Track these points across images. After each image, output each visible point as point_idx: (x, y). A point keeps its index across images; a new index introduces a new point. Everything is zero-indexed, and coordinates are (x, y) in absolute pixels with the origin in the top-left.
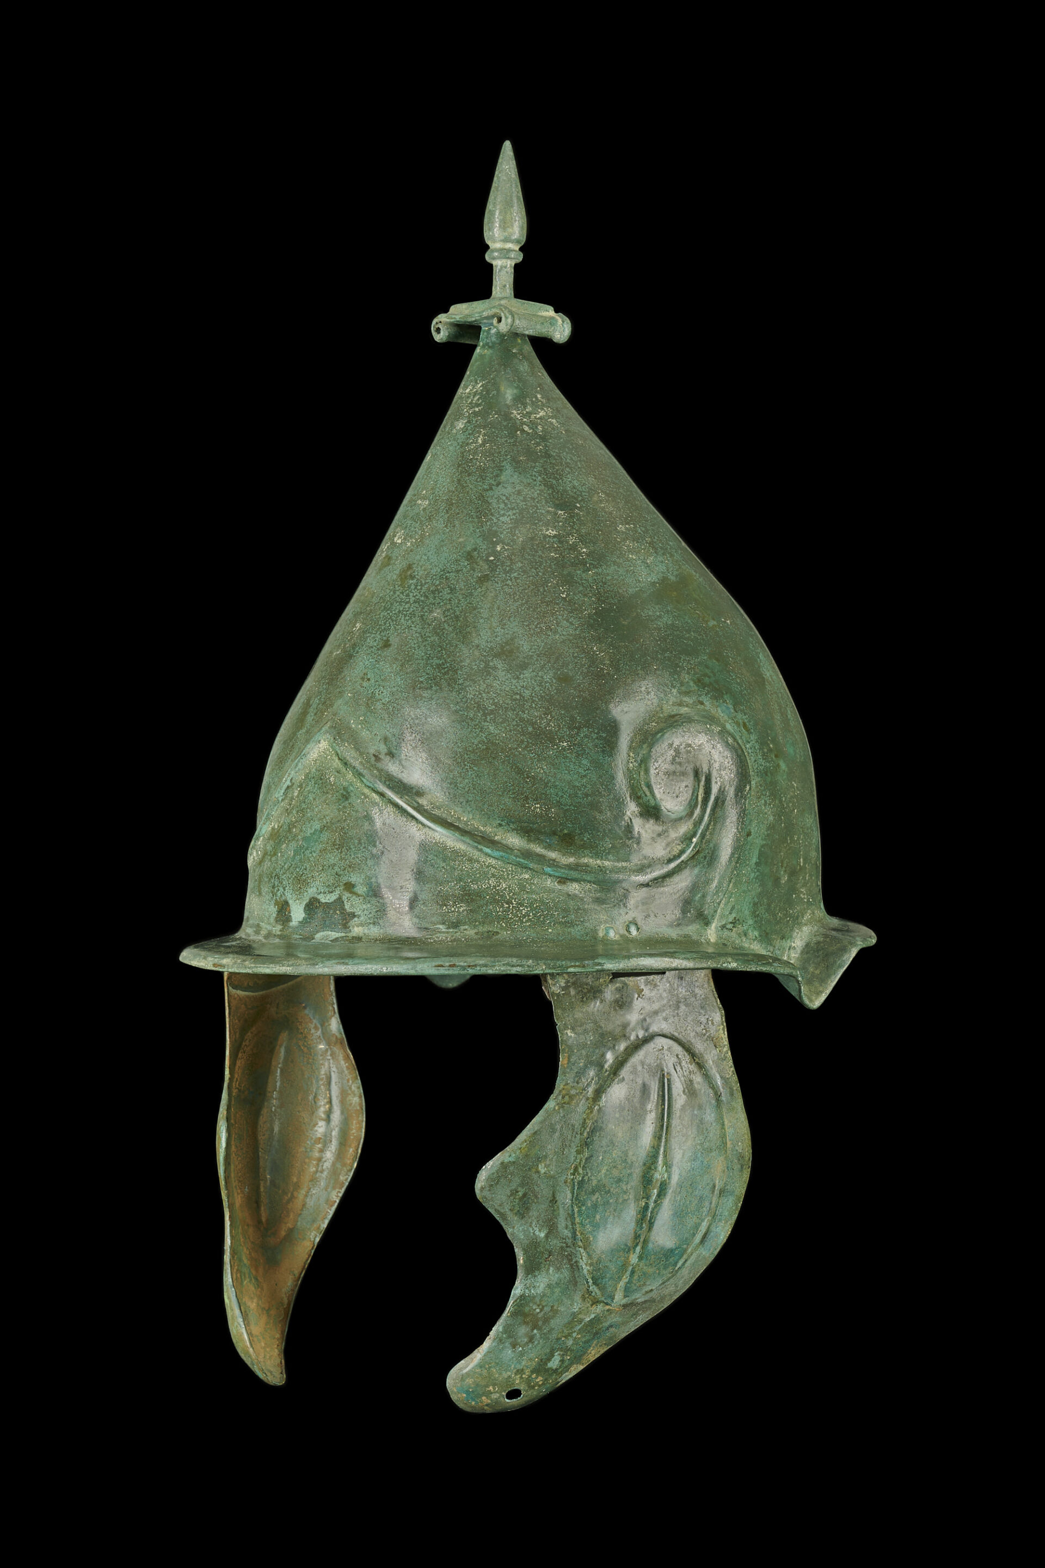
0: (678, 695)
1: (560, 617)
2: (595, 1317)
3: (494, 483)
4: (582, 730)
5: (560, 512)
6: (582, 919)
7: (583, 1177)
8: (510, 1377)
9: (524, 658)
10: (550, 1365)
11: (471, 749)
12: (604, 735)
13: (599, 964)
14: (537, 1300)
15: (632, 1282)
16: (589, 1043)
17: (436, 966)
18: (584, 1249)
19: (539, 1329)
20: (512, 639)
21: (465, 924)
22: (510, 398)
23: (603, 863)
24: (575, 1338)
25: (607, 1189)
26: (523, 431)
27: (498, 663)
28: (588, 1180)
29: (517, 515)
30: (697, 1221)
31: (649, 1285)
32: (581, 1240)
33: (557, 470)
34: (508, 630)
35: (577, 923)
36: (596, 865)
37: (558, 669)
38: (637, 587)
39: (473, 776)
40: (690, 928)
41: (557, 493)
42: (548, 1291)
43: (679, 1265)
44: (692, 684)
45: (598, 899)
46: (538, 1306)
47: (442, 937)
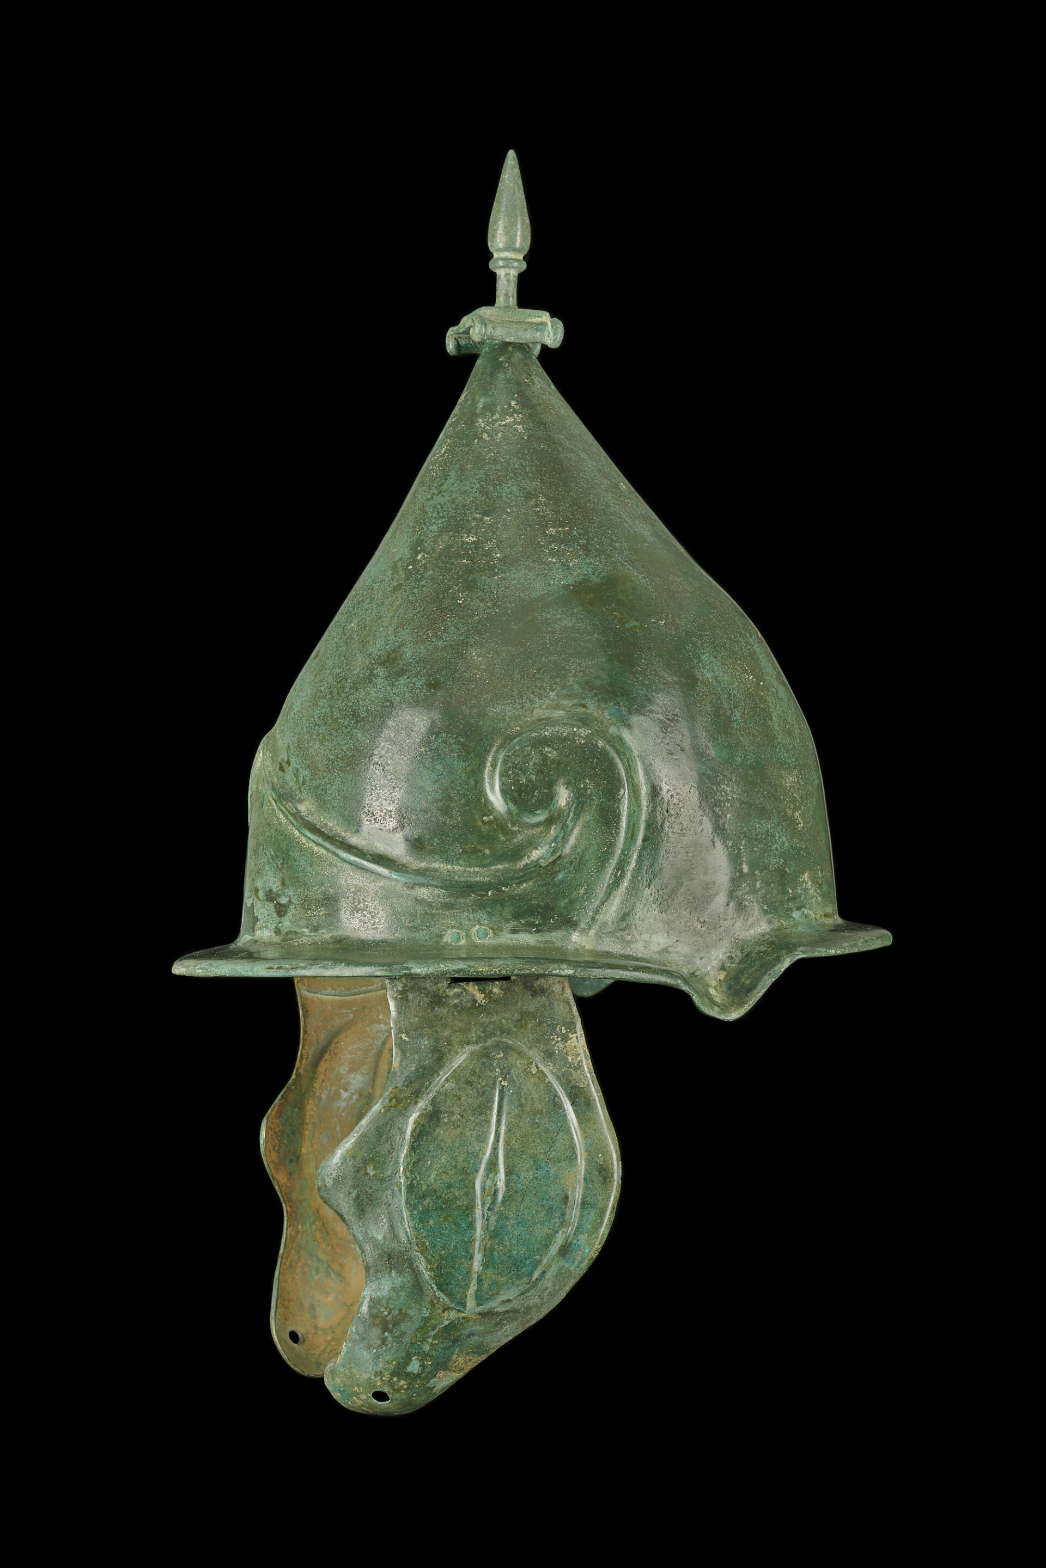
0: (556, 698)
1: (449, 623)
2: (450, 1324)
3: (436, 492)
4: (440, 735)
5: (486, 518)
6: (428, 924)
7: (412, 1181)
8: (370, 1378)
9: (404, 665)
10: (409, 1369)
11: (340, 756)
12: (463, 740)
13: (407, 968)
14: (384, 1302)
15: (482, 1290)
16: (423, 1047)
17: (267, 968)
18: (422, 1254)
19: (391, 1332)
20: (399, 647)
21: (323, 927)
22: (481, 406)
23: (454, 868)
24: (432, 1343)
25: (438, 1194)
26: (481, 439)
27: (381, 671)
28: (418, 1185)
29: (445, 523)
30: (549, 1232)
31: (504, 1294)
32: (417, 1244)
33: (499, 476)
34: (399, 638)
35: (423, 927)
36: (446, 870)
37: (431, 676)
38: (544, 590)
39: (339, 782)
40: (553, 934)
41: (490, 500)
42: (393, 1294)
43: (536, 1275)
44: (576, 687)
45: (446, 903)
46: (386, 1308)
47: (304, 940)
